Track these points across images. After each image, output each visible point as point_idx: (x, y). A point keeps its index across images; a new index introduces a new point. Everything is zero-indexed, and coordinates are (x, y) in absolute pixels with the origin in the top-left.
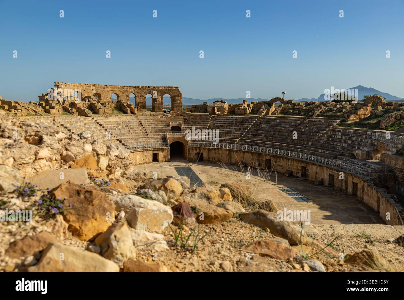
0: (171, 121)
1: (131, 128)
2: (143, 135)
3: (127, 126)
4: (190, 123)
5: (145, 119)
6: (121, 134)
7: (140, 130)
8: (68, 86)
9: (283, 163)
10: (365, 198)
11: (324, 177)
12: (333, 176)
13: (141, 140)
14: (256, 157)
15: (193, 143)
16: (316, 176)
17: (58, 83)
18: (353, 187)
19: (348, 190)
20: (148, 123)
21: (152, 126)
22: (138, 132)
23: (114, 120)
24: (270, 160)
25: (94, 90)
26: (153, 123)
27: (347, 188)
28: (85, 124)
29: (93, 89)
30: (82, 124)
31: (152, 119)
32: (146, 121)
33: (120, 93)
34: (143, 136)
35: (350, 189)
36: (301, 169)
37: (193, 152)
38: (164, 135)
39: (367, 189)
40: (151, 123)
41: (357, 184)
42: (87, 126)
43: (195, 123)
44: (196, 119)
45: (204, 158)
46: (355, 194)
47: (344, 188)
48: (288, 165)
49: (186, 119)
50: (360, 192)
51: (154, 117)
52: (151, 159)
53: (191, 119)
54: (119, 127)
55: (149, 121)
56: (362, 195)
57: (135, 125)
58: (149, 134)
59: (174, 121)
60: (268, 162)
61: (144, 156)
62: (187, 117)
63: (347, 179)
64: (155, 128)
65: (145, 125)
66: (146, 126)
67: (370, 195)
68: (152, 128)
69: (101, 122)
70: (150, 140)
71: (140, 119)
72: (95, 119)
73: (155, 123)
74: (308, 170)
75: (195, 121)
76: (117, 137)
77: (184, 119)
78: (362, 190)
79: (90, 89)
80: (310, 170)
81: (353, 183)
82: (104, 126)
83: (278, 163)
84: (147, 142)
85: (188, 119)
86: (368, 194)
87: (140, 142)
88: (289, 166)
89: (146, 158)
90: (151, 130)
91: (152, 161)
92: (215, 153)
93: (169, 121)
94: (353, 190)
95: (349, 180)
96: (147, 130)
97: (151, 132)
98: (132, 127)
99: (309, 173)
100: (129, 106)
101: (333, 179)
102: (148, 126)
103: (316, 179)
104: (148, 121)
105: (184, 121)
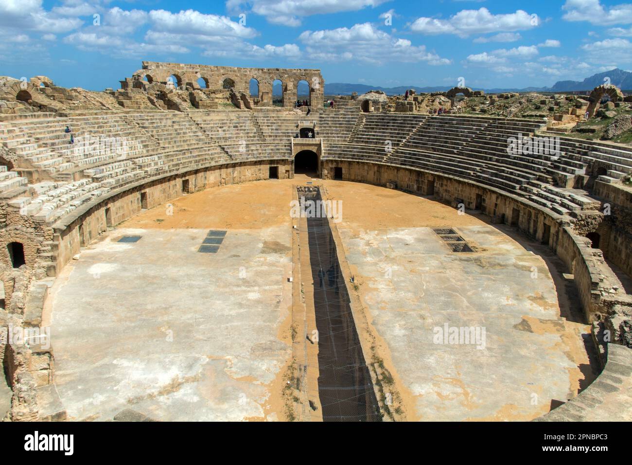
0: (302, 120)
1: (241, 130)
2: (258, 140)
3: (236, 127)
4: (328, 124)
5: (264, 117)
6: (226, 139)
7: (255, 133)
8: (161, 67)
9: (451, 187)
10: (559, 250)
11: (506, 211)
12: (519, 211)
13: (253, 148)
14: (414, 177)
15: (329, 154)
16: (495, 210)
17: (147, 63)
18: (545, 230)
19: (537, 235)
20: (267, 123)
21: (274, 128)
22: (252, 135)
23: (218, 118)
24: (434, 182)
25: (199, 74)
26: (274, 123)
27: (535, 231)
28: (174, 122)
29: (196, 73)
30: (169, 122)
31: (273, 117)
32: (264, 120)
33: (236, 78)
34: (257, 142)
35: (540, 234)
36: (475, 197)
37: (328, 166)
38: (289, 140)
39: (563, 237)
40: (272, 123)
41: (549, 227)
42: (176, 127)
43: (336, 124)
44: (337, 118)
45: (343, 176)
46: (545, 242)
47: (531, 231)
48: (458, 191)
49: (323, 118)
50: (553, 239)
51: (277, 114)
52: (268, 174)
53: (331, 117)
54: (224, 128)
55: (269, 120)
56: (554, 244)
57: (249, 125)
58: (268, 138)
59: (305, 120)
60: (431, 184)
61: (257, 170)
62: (325, 115)
63: (537, 218)
64: (277, 130)
65: (262, 126)
66: (264, 128)
67: (566, 246)
68: (272, 129)
69: (199, 120)
70: (267, 148)
71: (257, 117)
72: (190, 116)
73: (277, 123)
74: (484, 200)
75: (336, 121)
76: (218, 142)
77: (321, 117)
78: (555, 237)
79: (193, 72)
80: (487, 201)
81: (545, 224)
82: (202, 126)
83: (445, 187)
84: (262, 150)
85: (326, 118)
86: (563, 244)
87: (252, 150)
88: (460, 192)
89: (260, 173)
90: (271, 133)
91: (268, 177)
92: (359, 169)
93: (298, 120)
94: (543, 236)
95: (539, 220)
96: (265, 133)
97: (270, 136)
98: (243, 128)
99: (485, 205)
100: (243, 97)
101: (518, 216)
102: (266, 128)
103: (495, 214)
104: (267, 120)
105: (321, 121)
